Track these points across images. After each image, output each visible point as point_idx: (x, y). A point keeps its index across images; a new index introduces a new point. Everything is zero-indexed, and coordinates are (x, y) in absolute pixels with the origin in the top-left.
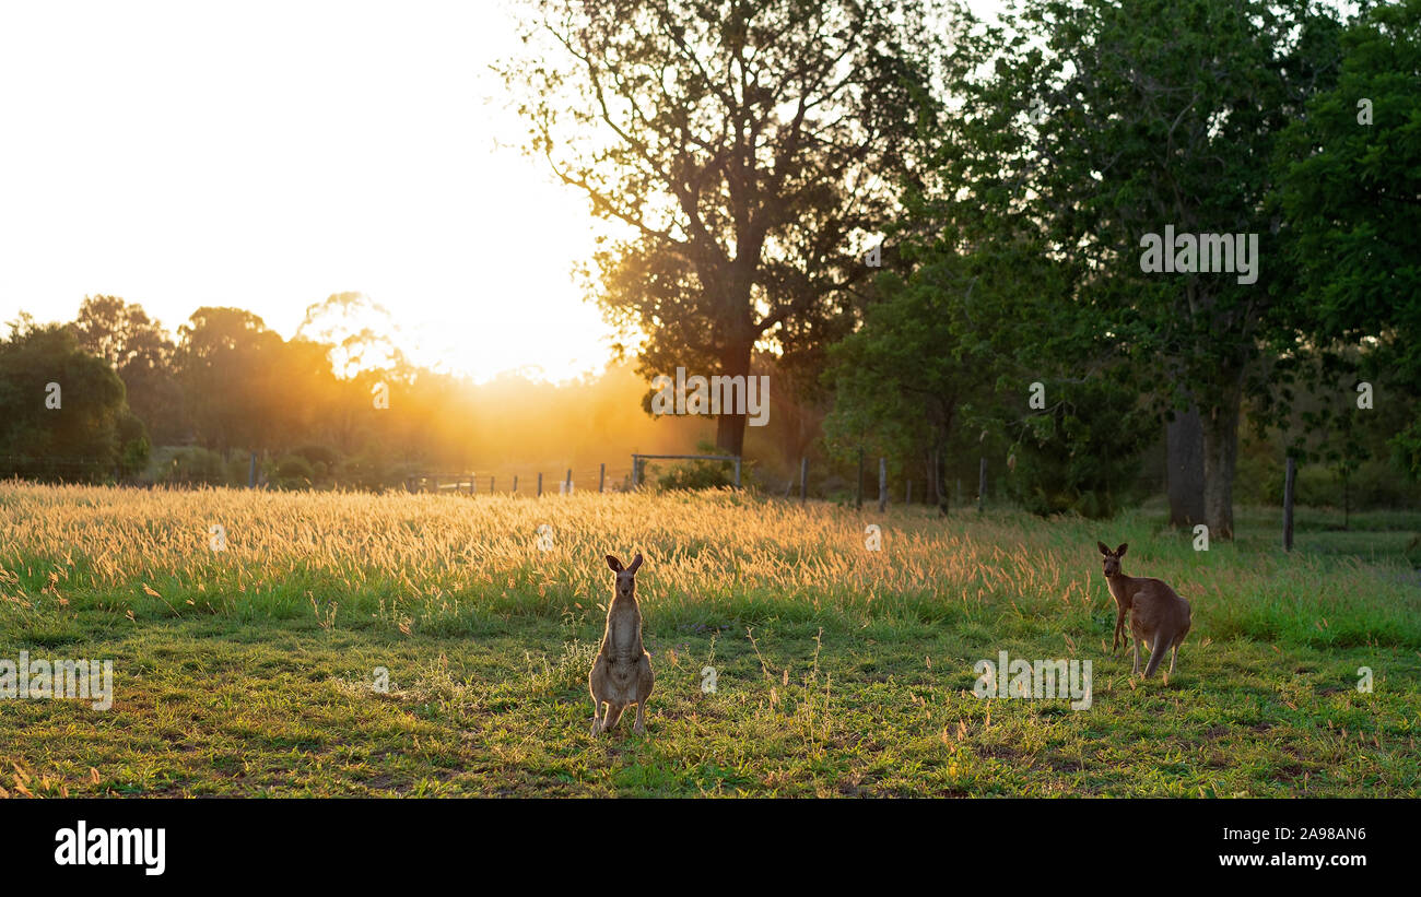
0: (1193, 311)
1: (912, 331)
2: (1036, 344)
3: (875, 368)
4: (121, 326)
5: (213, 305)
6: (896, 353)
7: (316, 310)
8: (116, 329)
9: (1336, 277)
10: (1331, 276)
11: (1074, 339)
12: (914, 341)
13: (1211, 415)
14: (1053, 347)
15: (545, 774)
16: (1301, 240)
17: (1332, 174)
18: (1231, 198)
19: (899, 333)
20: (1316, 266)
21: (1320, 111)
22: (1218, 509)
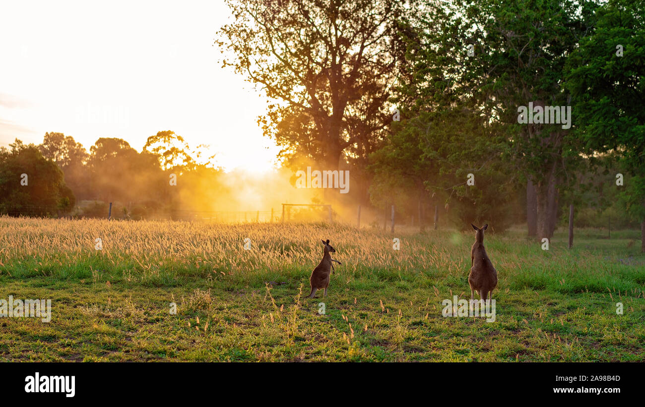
0: (531, 137)
1: (407, 148)
2: (457, 153)
3: (391, 165)
4: (63, 147)
5: (105, 137)
6: (400, 158)
7: (152, 139)
8: (61, 148)
9: (593, 121)
10: (590, 121)
11: (475, 151)
12: (408, 153)
13: (538, 185)
14: (465, 154)
15: (154, 354)
16: (577, 105)
17: (590, 74)
18: (547, 85)
19: (401, 149)
20: (584, 116)
21: (586, 45)
22: (543, 229)
